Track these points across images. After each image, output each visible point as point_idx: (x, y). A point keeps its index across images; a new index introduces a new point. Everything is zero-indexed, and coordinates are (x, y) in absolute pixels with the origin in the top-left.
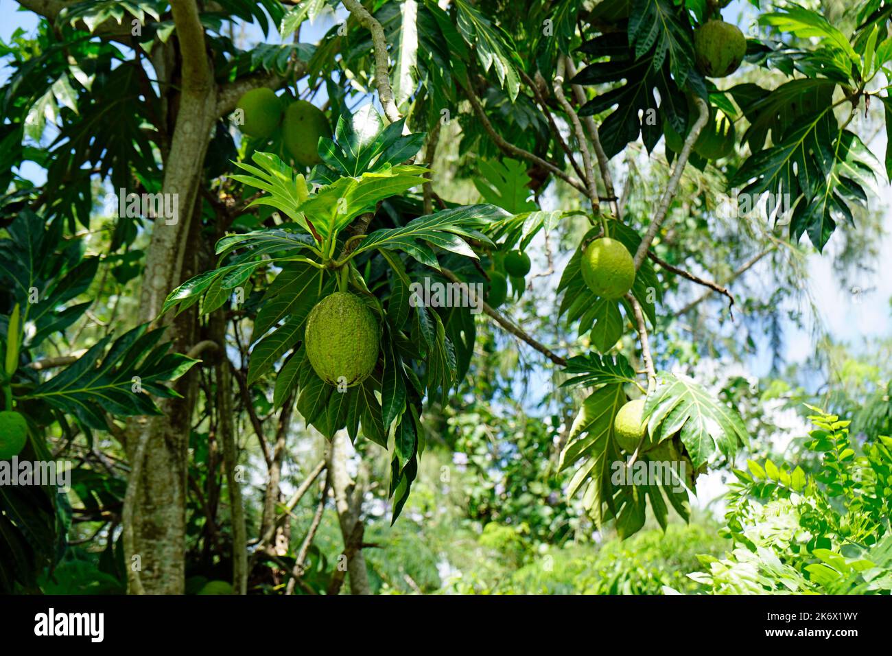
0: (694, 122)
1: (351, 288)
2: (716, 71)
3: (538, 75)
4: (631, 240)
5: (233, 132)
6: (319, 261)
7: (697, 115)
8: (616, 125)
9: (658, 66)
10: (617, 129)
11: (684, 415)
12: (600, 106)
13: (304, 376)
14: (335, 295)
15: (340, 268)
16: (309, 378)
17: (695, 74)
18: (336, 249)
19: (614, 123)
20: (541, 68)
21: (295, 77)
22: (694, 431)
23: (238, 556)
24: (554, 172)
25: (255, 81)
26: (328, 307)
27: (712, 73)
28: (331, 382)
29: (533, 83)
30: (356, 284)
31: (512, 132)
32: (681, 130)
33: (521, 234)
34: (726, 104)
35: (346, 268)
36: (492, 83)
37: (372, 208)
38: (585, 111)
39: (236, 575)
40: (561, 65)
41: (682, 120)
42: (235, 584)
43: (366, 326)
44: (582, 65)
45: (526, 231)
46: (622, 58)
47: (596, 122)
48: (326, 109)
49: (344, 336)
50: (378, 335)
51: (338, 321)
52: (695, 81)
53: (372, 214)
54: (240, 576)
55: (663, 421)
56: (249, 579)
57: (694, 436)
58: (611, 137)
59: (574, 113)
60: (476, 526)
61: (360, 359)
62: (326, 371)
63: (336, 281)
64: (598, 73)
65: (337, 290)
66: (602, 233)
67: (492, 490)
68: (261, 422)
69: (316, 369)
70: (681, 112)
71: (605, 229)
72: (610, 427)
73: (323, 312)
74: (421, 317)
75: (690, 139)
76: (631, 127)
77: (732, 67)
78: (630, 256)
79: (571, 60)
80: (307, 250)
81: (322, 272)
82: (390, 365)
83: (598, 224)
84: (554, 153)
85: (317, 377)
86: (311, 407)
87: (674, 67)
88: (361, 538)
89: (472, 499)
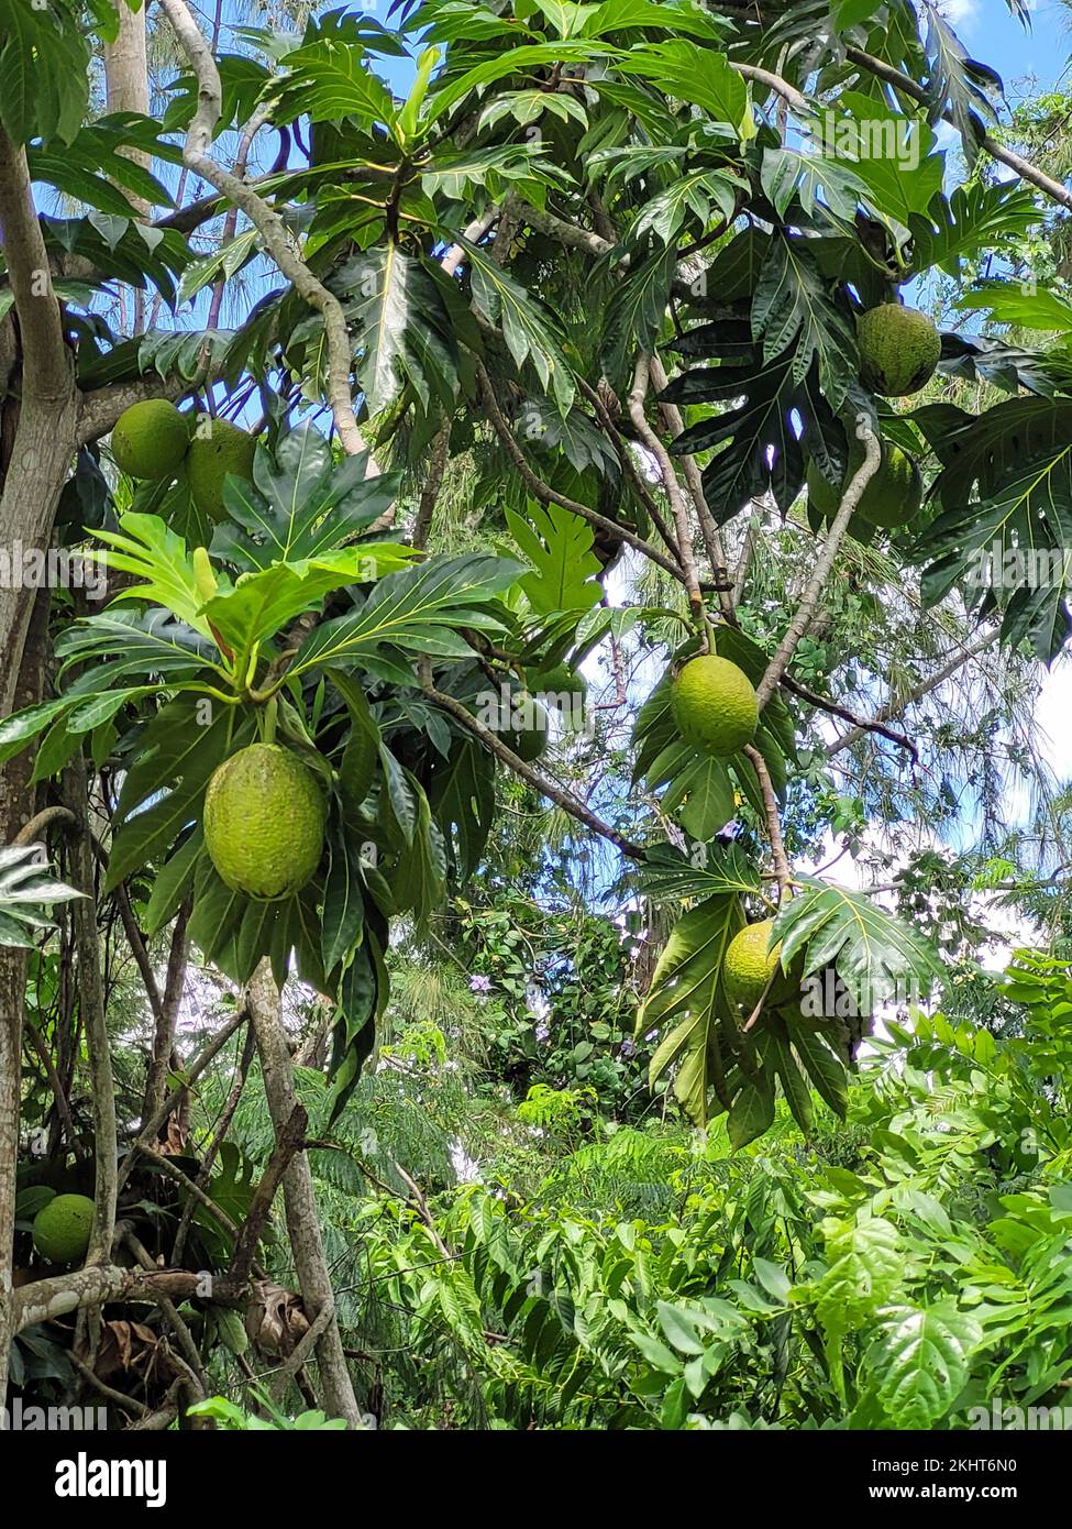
0: (857, 468)
1: (281, 737)
2: (892, 386)
3: (603, 382)
4: (752, 662)
5: (106, 467)
6: (229, 690)
7: (862, 456)
8: (732, 470)
9: (800, 375)
10: (733, 477)
11: (840, 937)
12: (706, 439)
13: (202, 879)
14: (253, 747)
15: (263, 704)
16: (209, 883)
17: (860, 391)
18: (257, 672)
19: (730, 465)
20: (608, 374)
21: (209, 380)
22: (857, 961)
23: (102, 1157)
24: (629, 541)
25: (141, 386)
26: (242, 768)
27: (886, 388)
28: (244, 892)
29: (595, 395)
30: (289, 729)
31: (560, 472)
32: (837, 478)
33: (573, 642)
34: (907, 438)
35: (273, 702)
36: (529, 394)
37: (317, 604)
38: (680, 445)
39: (99, 1188)
40: (641, 368)
41: (838, 464)
42: (98, 1199)
43: (304, 800)
44: (676, 373)
45: (580, 639)
46: (740, 361)
47: (698, 463)
48: (258, 432)
49: (268, 818)
50: (323, 815)
51: (258, 792)
52: (857, 400)
53: (317, 614)
54: (106, 1188)
55: (805, 946)
56: (123, 1192)
57: (858, 968)
58: (722, 490)
59: (661, 449)
60: (504, 1090)
61: (293, 856)
62: (235, 874)
63: (256, 723)
64: (702, 385)
65: (258, 740)
66: (704, 647)
67: (531, 1033)
68: (144, 938)
69: (221, 872)
70: (836, 450)
71: (710, 642)
72: (718, 966)
73: (234, 777)
74: (394, 789)
75: (852, 496)
76: (755, 475)
77: (918, 380)
78: (750, 687)
79: (658, 363)
80: (211, 670)
81: (234, 709)
82: (339, 865)
83: (699, 633)
84: (630, 509)
85: (221, 881)
86: (214, 929)
87: (825, 378)
88: (302, 1132)
89: (496, 1046)
